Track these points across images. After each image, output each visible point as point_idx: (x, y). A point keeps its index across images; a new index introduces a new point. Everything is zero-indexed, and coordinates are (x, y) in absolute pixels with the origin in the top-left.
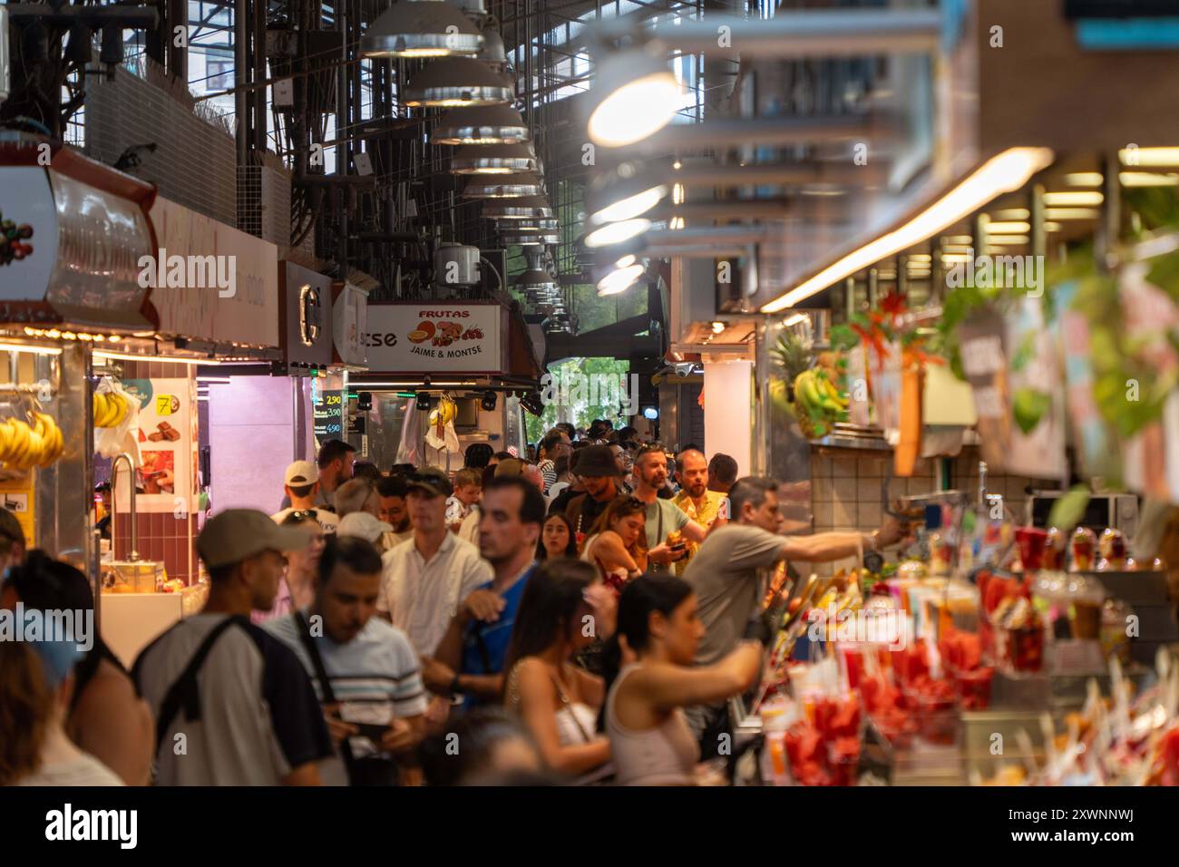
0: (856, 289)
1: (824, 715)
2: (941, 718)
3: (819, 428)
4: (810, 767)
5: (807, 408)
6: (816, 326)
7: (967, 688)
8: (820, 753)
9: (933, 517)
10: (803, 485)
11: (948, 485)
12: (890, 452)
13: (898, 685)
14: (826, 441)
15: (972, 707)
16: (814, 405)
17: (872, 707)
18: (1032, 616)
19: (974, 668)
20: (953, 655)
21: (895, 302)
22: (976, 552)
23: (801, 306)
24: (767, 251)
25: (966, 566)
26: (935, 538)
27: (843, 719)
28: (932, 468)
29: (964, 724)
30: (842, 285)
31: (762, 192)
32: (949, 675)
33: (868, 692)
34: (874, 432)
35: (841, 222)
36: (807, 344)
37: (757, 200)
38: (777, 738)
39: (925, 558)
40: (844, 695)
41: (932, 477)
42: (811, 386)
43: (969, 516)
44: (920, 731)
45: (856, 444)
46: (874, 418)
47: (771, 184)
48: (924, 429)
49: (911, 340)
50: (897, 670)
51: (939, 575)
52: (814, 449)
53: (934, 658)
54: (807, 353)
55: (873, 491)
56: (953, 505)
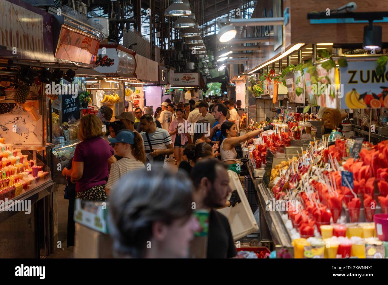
0: (265, 70)
1: (260, 147)
2: (282, 148)
3: (258, 95)
4: (257, 157)
5: (256, 92)
6: (257, 76)
7: (286, 142)
8: (259, 155)
9: (279, 111)
10: (255, 105)
11: (281, 106)
12: (271, 99)
13: (274, 142)
14: (259, 98)
15: (287, 146)
16: (257, 91)
17: (269, 146)
18: (298, 129)
19: (287, 139)
20: (283, 136)
21: (273, 72)
22: (287, 118)
23: (255, 73)
24: (249, 63)
25: (286, 120)
26: (280, 115)
27: (264, 148)
28: (278, 102)
29: (286, 149)
30: (262, 69)
31: (248, 52)
32: (283, 140)
33: (268, 143)
34: (268, 96)
35: (264, 57)
36: (256, 80)
37: (247, 53)
38: (251, 152)
39: (278, 119)
40: (263, 144)
41: (278, 104)
42: (256, 87)
43: (286, 111)
44: (277, 151)
45: (264, 98)
46: (268, 93)
47: (250, 50)
48: (278, 95)
49: (275, 78)
50: (273, 139)
51: (280, 122)
52: (257, 99)
53: (280, 137)
54: (256, 81)
55: (268, 107)
56: (283, 109)
